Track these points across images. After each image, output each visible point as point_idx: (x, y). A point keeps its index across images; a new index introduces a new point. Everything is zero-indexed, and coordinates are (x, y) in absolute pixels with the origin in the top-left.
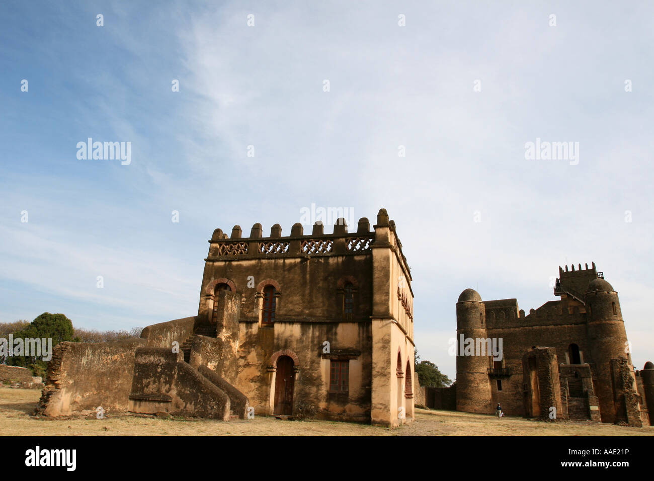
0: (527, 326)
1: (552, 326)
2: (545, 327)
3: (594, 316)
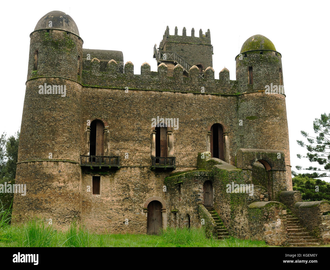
3: (255, 85)
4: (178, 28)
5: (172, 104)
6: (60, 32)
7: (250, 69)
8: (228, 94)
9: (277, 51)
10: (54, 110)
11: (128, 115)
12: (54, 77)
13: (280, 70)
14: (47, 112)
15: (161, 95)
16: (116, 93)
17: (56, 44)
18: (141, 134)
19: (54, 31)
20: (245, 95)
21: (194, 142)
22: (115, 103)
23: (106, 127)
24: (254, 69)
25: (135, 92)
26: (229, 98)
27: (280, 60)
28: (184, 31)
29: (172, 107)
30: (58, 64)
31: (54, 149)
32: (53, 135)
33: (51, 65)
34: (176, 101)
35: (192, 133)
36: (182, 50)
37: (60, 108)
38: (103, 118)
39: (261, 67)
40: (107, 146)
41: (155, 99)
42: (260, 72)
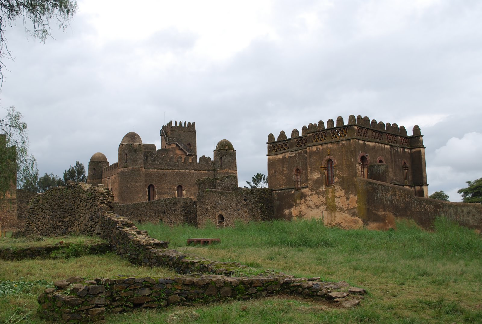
0: (175, 169)
1: (193, 171)
2: (188, 171)
3: (223, 166)
4: (177, 122)
5: (185, 176)
6: (137, 145)
7: (221, 158)
8: (210, 170)
9: (234, 149)
10: (137, 182)
11: (165, 182)
12: (136, 167)
13: (235, 158)
14: (133, 183)
15: (180, 172)
16: (159, 171)
17: (135, 151)
18: (171, 191)
19: (134, 145)
20: (219, 171)
21: (195, 194)
22: (159, 176)
23: (156, 188)
24: (223, 159)
25: (168, 171)
26: (211, 172)
27: (235, 154)
28: (180, 123)
29: (184, 177)
30: (137, 161)
31: (137, 200)
32: (137, 194)
33: (134, 161)
34: (186, 174)
35: (194, 190)
36: (180, 135)
37: (139, 181)
38: (154, 183)
39: (226, 158)
40: (156, 197)
41: (177, 173)
42: (226, 160)
